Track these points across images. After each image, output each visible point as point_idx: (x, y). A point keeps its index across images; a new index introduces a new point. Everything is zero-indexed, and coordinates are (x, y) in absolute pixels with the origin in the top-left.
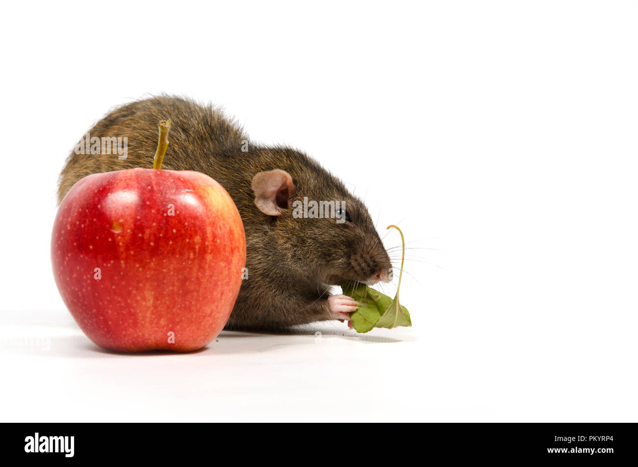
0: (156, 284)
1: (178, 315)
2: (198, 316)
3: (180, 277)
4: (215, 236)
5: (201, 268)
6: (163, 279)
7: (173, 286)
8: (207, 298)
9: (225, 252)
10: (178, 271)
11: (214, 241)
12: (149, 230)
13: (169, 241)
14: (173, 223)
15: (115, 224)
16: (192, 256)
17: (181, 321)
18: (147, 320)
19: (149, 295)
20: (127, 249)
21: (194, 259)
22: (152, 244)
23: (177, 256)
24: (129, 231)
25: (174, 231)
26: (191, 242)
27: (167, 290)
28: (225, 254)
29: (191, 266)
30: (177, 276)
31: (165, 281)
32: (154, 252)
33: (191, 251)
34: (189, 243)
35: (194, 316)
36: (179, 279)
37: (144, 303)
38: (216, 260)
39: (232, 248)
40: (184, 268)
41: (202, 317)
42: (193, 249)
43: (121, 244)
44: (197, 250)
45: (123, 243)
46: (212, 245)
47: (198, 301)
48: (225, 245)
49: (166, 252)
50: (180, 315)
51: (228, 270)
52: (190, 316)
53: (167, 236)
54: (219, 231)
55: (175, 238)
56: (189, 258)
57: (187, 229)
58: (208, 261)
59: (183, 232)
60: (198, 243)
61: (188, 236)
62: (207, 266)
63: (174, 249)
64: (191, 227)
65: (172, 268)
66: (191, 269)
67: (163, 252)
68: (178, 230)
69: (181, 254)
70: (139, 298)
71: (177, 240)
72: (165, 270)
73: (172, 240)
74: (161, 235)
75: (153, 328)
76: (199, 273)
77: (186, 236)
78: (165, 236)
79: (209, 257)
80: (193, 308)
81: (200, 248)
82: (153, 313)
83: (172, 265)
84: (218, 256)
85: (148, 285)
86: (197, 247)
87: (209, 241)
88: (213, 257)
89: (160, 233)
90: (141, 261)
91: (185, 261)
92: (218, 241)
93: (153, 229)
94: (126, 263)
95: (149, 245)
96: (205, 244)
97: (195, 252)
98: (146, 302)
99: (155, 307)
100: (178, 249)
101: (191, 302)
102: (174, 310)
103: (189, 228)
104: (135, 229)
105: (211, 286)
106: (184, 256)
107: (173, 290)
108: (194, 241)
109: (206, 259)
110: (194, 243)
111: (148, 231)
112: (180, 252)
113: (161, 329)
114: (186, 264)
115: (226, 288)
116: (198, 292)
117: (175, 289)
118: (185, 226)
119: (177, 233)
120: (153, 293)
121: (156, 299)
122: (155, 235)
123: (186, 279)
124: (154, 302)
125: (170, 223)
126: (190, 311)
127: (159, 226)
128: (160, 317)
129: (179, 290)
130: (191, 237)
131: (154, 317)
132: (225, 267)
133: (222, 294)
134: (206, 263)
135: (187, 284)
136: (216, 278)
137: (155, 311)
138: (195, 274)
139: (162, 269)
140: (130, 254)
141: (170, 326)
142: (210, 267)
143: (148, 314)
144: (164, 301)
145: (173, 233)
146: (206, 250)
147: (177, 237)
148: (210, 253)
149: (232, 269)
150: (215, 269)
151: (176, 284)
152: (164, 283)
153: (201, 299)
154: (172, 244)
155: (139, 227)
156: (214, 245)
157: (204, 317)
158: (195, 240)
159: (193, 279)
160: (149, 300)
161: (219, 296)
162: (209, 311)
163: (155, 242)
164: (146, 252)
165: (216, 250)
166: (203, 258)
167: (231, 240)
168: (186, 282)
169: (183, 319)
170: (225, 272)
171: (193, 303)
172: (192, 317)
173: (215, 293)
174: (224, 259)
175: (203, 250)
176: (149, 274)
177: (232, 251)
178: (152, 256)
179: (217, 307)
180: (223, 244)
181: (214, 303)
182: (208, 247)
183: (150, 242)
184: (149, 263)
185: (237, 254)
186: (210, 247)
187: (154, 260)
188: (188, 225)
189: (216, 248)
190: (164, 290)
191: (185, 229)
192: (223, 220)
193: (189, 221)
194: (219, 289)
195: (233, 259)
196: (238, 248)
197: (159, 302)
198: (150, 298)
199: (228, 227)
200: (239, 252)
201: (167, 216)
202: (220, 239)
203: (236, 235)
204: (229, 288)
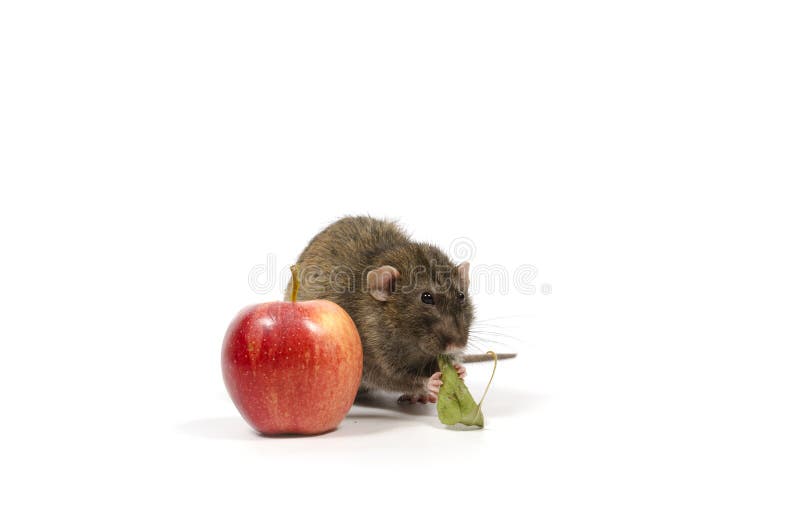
0: (278, 387)
1: (297, 409)
2: (313, 410)
3: (295, 382)
4: (322, 351)
5: (311, 375)
6: (283, 384)
7: (291, 389)
8: (319, 396)
9: (332, 362)
10: (294, 378)
11: (321, 355)
13: (286, 357)
14: (289, 343)
15: (250, 345)
16: (303, 367)
17: (300, 414)
18: (276, 413)
19: (274, 395)
20: (257, 363)
21: (306, 369)
22: (274, 359)
23: (293, 367)
24: (258, 350)
25: (290, 349)
26: (303, 357)
27: (287, 392)
28: (331, 364)
29: (303, 374)
30: (293, 382)
32: (276, 365)
33: (302, 364)
34: (301, 357)
35: (310, 410)
36: (295, 384)
37: (271, 401)
38: (323, 369)
39: (338, 359)
40: (298, 376)
41: (316, 411)
42: (304, 362)
43: (253, 359)
44: (307, 363)
45: (255, 358)
46: (319, 358)
48: (331, 358)
49: (284, 365)
50: (299, 409)
51: (335, 375)
52: (306, 410)
53: (285, 353)
54: (326, 347)
55: (290, 354)
56: (301, 369)
57: (300, 347)
58: (317, 370)
59: (297, 350)
60: (308, 358)
62: (316, 374)
63: (290, 363)
66: (303, 376)
67: (282, 365)
70: (267, 398)
71: (292, 356)
72: (284, 378)
73: (288, 356)
74: (280, 352)
75: (281, 418)
76: (310, 379)
77: (299, 352)
78: (283, 354)
79: (317, 368)
80: (308, 405)
81: (309, 361)
82: (279, 409)
84: (325, 366)
85: (272, 389)
86: (307, 360)
87: (317, 356)
88: (321, 367)
90: (267, 372)
91: (298, 371)
92: (325, 355)
93: (274, 348)
94: (257, 373)
95: (272, 360)
96: (313, 358)
97: (305, 364)
99: (280, 404)
100: (293, 362)
101: (306, 400)
102: (294, 406)
104: (263, 348)
105: (321, 388)
106: (297, 367)
107: (291, 392)
108: (305, 356)
109: (315, 369)
110: (305, 358)
111: (271, 350)
112: (294, 365)
113: (287, 420)
114: (299, 373)
115: (335, 388)
116: (310, 392)
117: (293, 391)
118: (298, 345)
119: (292, 350)
120: (277, 394)
121: (280, 398)
122: (276, 352)
123: (300, 384)
124: (278, 400)
125: (287, 344)
126: (306, 407)
127: (279, 346)
128: (283, 412)
129: (296, 392)
130: (302, 353)
131: (280, 411)
132: (332, 374)
133: (332, 393)
134: (315, 372)
135: (302, 387)
136: (325, 382)
137: (280, 407)
138: (307, 380)
139: (282, 377)
140: (259, 366)
141: (293, 417)
142: (318, 374)
143: (276, 409)
144: (285, 400)
145: (289, 351)
146: (314, 362)
147: (292, 354)
148: (318, 364)
149: (339, 375)
150: (323, 376)
151: (293, 387)
152: (284, 387)
153: (314, 398)
154: (289, 359)
155: (265, 346)
156: (321, 358)
157: (318, 410)
159: (305, 384)
160: (275, 399)
161: (329, 394)
162: (322, 406)
163: (276, 358)
164: (270, 365)
165: (324, 362)
166: (312, 368)
167: (337, 353)
168: (300, 386)
169: (301, 412)
170: (333, 378)
171: (308, 401)
172: (308, 411)
173: (325, 393)
174: (331, 368)
175: (312, 363)
176: (272, 381)
177: (339, 361)
178: (274, 368)
179: (329, 403)
180: (330, 356)
181: (325, 400)
182: (316, 360)
183: (272, 357)
184: (272, 373)
185: (344, 363)
186: (318, 360)
187: (275, 370)
188: (301, 344)
189: (323, 360)
190: (284, 392)
191: (298, 347)
192: (331, 338)
193: (301, 342)
194: (328, 390)
195: (339, 367)
196: (345, 358)
197: (282, 400)
198: (275, 397)
199: (335, 344)
200: (346, 361)
201: (285, 339)
202: (326, 353)
203: (343, 348)
204: (338, 388)
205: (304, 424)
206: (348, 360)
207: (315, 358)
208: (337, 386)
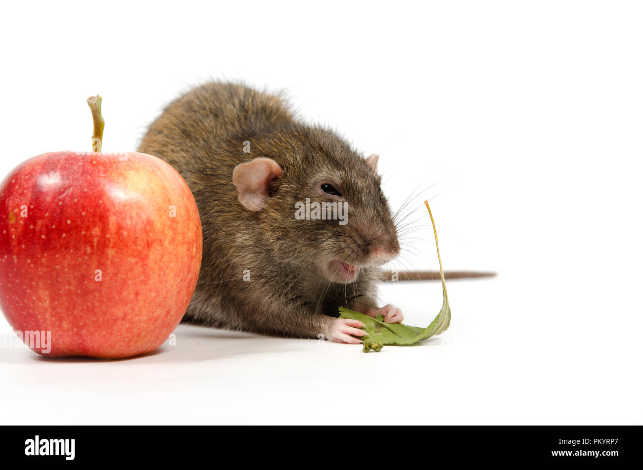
0: (49, 282)
1: (81, 317)
2: (105, 319)
3: (76, 274)
4: (120, 228)
5: (101, 264)
6: (57, 278)
7: (70, 284)
8: (114, 298)
9: (136, 245)
10: (75, 267)
11: (118, 233)
12: (41, 221)
13: (62, 234)
14: (69, 212)
15: (11, 214)
16: (89, 250)
17: (85, 325)
18: (48, 322)
19: (44, 294)
20: (19, 242)
21: (92, 254)
22: (43, 237)
23: (72, 251)
24: (22, 222)
26: (88, 234)
27: (63, 290)
28: (135, 248)
29: (89, 262)
30: (73, 273)
31: (60, 280)
32: (46, 246)
33: (87, 245)
34: (85, 235)
35: (101, 320)
36: (75, 277)
37: (40, 304)
38: (121, 255)
39: (148, 241)
40: (80, 265)
41: (111, 321)
42: (91, 243)
43: (14, 237)
44: (95, 245)
45: (16, 236)
46: (115, 238)
47: (102, 302)
48: (136, 238)
49: (58, 246)
50: (83, 318)
51: (142, 266)
52: (95, 319)
53: (60, 228)
54: (128, 222)
55: (69, 230)
56: (85, 253)
57: (84, 220)
58: (110, 256)
59: (79, 223)
60: (97, 236)
61: (85, 228)
62: (108, 263)
63: (68, 243)
64: (89, 218)
65: (66, 265)
66: (88, 265)
67: (56, 246)
68: (73, 221)
69: (77, 248)
70: (34, 298)
71: (71, 232)
72: (58, 267)
73: (66, 233)
74: (53, 227)
75: (57, 332)
77: (82, 228)
78: (57, 228)
79: (111, 252)
80: (97, 310)
81: (98, 241)
82: (52, 315)
83: (66, 261)
84: (125, 250)
85: (41, 284)
86: (95, 240)
87: (111, 234)
88: (117, 252)
89: (52, 225)
90: (32, 257)
91: (81, 257)
92: (125, 233)
93: (45, 220)
94: (18, 258)
95: (40, 238)
96: (105, 237)
97: (92, 247)
98: (42, 303)
99: (54, 309)
100: (73, 242)
101: (93, 304)
102: (75, 312)
103: (87, 219)
104: (28, 220)
105: (118, 284)
106: (79, 250)
107: (69, 290)
108: (91, 234)
109: (107, 254)
110: (92, 236)
112: (75, 246)
113: (66, 334)
114: (81, 260)
115: (142, 287)
116: (100, 291)
117: (73, 288)
118: (82, 216)
119: (71, 224)
120: (48, 292)
121: (53, 300)
122: (47, 226)
124: (50, 302)
125: (65, 213)
126: (95, 314)
127: (52, 216)
128: (61, 319)
129: (77, 289)
130: (88, 229)
131: (54, 319)
132: (137, 263)
133: (137, 294)
134: (107, 259)
135: (86, 282)
136: (124, 276)
137: (53, 313)
139: (55, 265)
140: (21, 248)
141: (75, 330)
142: (112, 263)
143: (48, 316)
144: (61, 301)
145: (67, 225)
146: (107, 243)
147: (72, 229)
148: (113, 248)
149: (149, 266)
150: (121, 266)
151: (73, 282)
152: (59, 282)
153: (105, 300)
154: (65, 237)
155: (32, 217)
156: (119, 238)
157: (115, 321)
158: (93, 232)
160: (45, 301)
161: (132, 296)
162: (120, 314)
163: (46, 235)
164: (38, 246)
165: (122, 244)
166: (103, 253)
167: (147, 232)
168: (84, 281)
169: (88, 322)
170: (138, 269)
171: (96, 304)
172: (98, 320)
173: (125, 294)
174: (135, 254)
175: (103, 244)
176: (41, 271)
177: (149, 245)
178: (43, 251)
179: (133, 309)
180: (134, 236)
181: (126, 305)
182: (110, 240)
183: (41, 234)
184: (41, 258)
185: (159, 248)
186: (112, 241)
187: (45, 255)
188: (86, 214)
189: (121, 241)
190: (59, 289)
191: (82, 219)
192: (138, 208)
193: (87, 211)
194: (130, 289)
195: (150, 254)
196: (161, 241)
197: (56, 303)
198: (45, 298)
199: (144, 217)
200: (162, 245)
201: (62, 205)
202: (128, 230)
203: (158, 225)
204: (147, 287)
205: (95, 341)
206: (166, 243)
207: (107, 236)
208: (146, 284)
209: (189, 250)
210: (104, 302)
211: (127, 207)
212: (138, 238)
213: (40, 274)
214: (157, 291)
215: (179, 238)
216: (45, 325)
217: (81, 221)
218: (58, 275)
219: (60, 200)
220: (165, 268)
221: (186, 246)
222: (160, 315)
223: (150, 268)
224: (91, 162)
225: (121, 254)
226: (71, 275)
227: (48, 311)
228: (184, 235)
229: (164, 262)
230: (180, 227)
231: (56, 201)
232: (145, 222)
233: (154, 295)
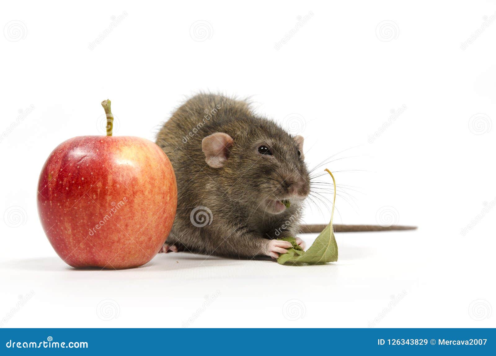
0: (71, 218)
1: (91, 241)
2: (106, 242)
3: (87, 212)
4: (115, 182)
5: (103, 206)
7: (83, 219)
8: (112, 228)
9: (125, 194)
10: (85, 208)
11: (113, 186)
13: (78, 187)
14: (83, 173)
16: (95, 196)
17: (94, 246)
18: (72, 244)
19: (68, 225)
20: (53, 193)
21: (97, 199)
22: (67, 188)
23: (84, 197)
24: (55, 179)
25: (83, 179)
26: (94, 186)
27: (79, 222)
29: (94, 204)
30: (85, 212)
31: (77, 216)
32: (69, 194)
33: (94, 194)
35: (103, 242)
36: (86, 214)
39: (133, 191)
40: (89, 206)
41: (110, 243)
42: (96, 192)
43: (50, 189)
44: (98, 193)
45: (51, 189)
46: (111, 189)
48: (126, 189)
49: (76, 194)
50: (93, 241)
51: (130, 207)
52: (100, 242)
53: (77, 183)
54: (121, 179)
55: (83, 184)
57: (92, 177)
58: (108, 201)
59: (89, 179)
60: (100, 188)
62: (107, 205)
63: (82, 192)
64: (95, 176)
65: (81, 206)
66: (94, 207)
67: (74, 194)
68: (85, 178)
69: (87, 196)
70: (62, 228)
72: (76, 208)
73: (81, 186)
74: (73, 182)
75: (77, 250)
76: (101, 210)
77: (91, 182)
78: (75, 183)
79: (108, 198)
80: (101, 236)
81: (101, 191)
82: (73, 239)
83: (81, 204)
84: (118, 197)
85: (66, 219)
86: (99, 190)
87: (109, 186)
88: (113, 198)
89: (73, 181)
90: (60, 201)
91: (90, 201)
92: (118, 186)
93: (68, 178)
94: (53, 203)
95: (65, 189)
96: (105, 188)
97: (97, 194)
98: (67, 231)
99: (74, 235)
100: (85, 192)
103: (94, 177)
104: (58, 178)
106: (89, 197)
107: (83, 222)
109: (106, 199)
110: (97, 188)
111: (65, 179)
112: (86, 194)
113: (83, 251)
114: (90, 203)
115: (130, 221)
118: (91, 175)
119: (84, 180)
120: (70, 224)
121: (73, 229)
122: (69, 182)
123: (92, 214)
124: (72, 231)
125: (80, 173)
126: (99, 238)
127: (73, 175)
128: (79, 242)
129: (88, 222)
130: (94, 183)
131: (75, 242)
132: (126, 205)
133: (127, 226)
134: (106, 203)
135: (93, 218)
137: (74, 238)
138: (98, 211)
139: (74, 207)
140: (54, 196)
141: (88, 249)
142: (110, 205)
143: (71, 240)
144: (78, 230)
145: (82, 180)
146: (106, 192)
147: (84, 183)
148: (110, 195)
149: (134, 207)
151: (85, 218)
152: (76, 217)
154: (80, 188)
155: (61, 176)
156: (114, 189)
157: (113, 243)
158: (97, 185)
159: (97, 214)
160: (69, 230)
161: (123, 227)
162: (116, 239)
163: (69, 188)
164: (64, 195)
165: (117, 193)
166: (103, 198)
167: (133, 185)
168: (92, 217)
169: (95, 244)
170: (127, 209)
172: (102, 242)
175: (104, 193)
176: (66, 210)
177: (134, 193)
178: (67, 198)
179: (124, 235)
180: (124, 188)
181: (119, 232)
182: (108, 190)
183: (66, 187)
184: (65, 203)
185: (141, 196)
186: (109, 190)
187: (68, 200)
188: (93, 174)
189: (115, 191)
190: (77, 222)
191: (91, 177)
192: (128, 170)
193: (94, 172)
194: (122, 222)
195: (135, 199)
196: (142, 191)
197: (75, 231)
198: (69, 228)
199: (131, 176)
200: (143, 194)
201: (79, 168)
202: (120, 184)
203: (141, 181)
204: (133, 221)
205: (101, 256)
206: (146, 193)
207: (106, 188)
208: (132, 219)
209: (164, 198)
210: (105, 231)
211: (120, 169)
212: (127, 189)
213: (65, 212)
214: (141, 224)
215: (156, 190)
216: (70, 246)
217: (90, 178)
218: (76, 213)
219: (78, 165)
220: (145, 209)
221: (161, 196)
222: (144, 240)
223: (135, 209)
224: (100, 141)
225: (115, 199)
226: (84, 213)
227: (71, 236)
228: (159, 188)
229: (145, 205)
230: (157, 183)
231: (76, 166)
232: (132, 179)
233: (138, 226)
